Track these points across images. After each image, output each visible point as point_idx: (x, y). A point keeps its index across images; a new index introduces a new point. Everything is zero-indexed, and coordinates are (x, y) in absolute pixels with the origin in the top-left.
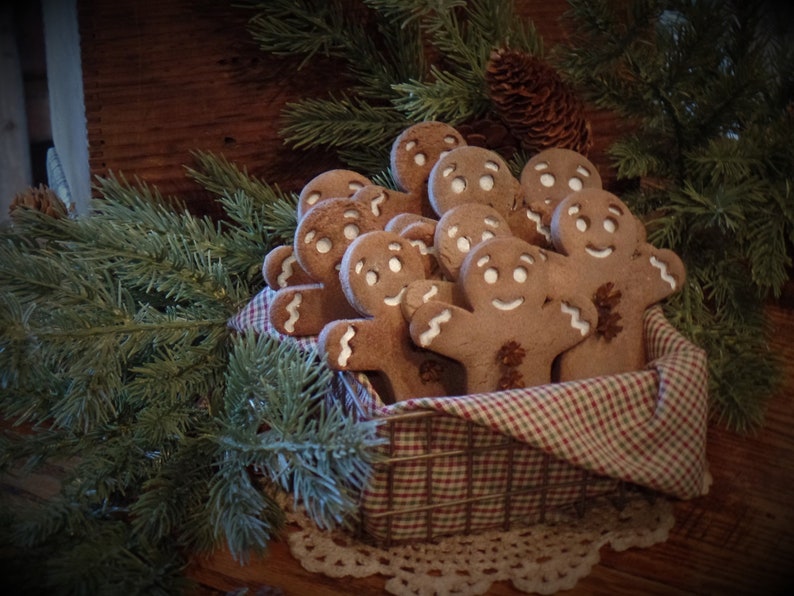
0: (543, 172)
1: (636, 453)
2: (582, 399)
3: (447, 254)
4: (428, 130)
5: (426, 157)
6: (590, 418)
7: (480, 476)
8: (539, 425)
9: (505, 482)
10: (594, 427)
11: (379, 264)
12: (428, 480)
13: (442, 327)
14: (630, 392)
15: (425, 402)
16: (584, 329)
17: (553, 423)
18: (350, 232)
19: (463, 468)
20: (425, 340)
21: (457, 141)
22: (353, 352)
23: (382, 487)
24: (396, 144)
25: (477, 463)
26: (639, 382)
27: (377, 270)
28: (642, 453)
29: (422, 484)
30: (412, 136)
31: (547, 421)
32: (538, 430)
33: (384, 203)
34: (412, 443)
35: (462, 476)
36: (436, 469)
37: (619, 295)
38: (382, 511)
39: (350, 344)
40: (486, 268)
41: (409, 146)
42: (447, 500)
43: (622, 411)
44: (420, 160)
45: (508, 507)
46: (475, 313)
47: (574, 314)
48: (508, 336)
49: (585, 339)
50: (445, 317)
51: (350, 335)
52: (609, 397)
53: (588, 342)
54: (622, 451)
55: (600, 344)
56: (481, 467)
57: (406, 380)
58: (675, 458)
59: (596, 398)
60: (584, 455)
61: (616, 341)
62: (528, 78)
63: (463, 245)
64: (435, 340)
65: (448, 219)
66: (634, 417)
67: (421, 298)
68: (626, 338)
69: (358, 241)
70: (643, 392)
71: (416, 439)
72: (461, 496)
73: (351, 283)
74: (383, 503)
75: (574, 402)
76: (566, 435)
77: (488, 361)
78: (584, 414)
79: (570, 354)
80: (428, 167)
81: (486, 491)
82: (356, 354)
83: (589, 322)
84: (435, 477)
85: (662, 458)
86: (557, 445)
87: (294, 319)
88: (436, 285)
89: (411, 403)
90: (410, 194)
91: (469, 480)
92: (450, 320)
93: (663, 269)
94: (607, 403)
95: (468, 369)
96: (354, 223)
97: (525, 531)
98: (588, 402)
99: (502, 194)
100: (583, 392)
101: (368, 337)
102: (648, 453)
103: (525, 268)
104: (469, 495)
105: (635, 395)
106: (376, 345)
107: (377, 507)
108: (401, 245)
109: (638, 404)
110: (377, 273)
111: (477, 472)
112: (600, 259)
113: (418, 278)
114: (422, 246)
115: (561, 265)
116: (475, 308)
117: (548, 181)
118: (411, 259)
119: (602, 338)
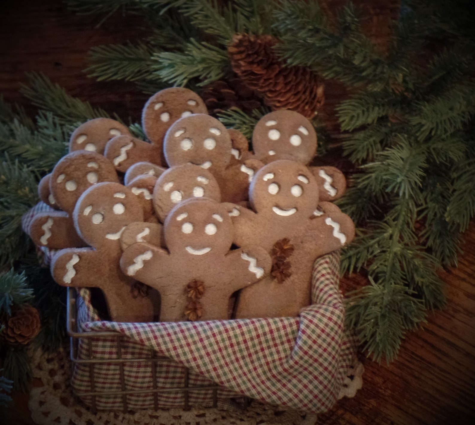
0: (272, 128)
1: (274, 380)
2: (236, 336)
3: (160, 204)
4: (174, 95)
5: (171, 115)
6: (241, 351)
7: (163, 375)
8: (196, 354)
9: (183, 380)
10: (243, 358)
11: (104, 209)
12: (122, 375)
13: (145, 262)
14: (276, 334)
15: (113, 326)
16: (259, 273)
17: (208, 354)
18: (92, 178)
19: (149, 369)
20: (132, 271)
21: (197, 104)
22: (76, 274)
23: (86, 376)
24: (147, 104)
25: (161, 366)
26: (284, 327)
27: (103, 213)
28: (279, 381)
29: (117, 377)
30: (160, 99)
31: (203, 352)
32: (195, 359)
33: (132, 150)
34: (108, 350)
35: (148, 374)
36: (127, 368)
37: (292, 249)
38: (86, 391)
39: (75, 267)
40: (184, 221)
41: (157, 107)
42: (136, 389)
43: (269, 347)
44: (165, 117)
45: (187, 396)
46: (171, 256)
47: (252, 262)
48: (195, 274)
49: (259, 280)
50: (148, 256)
51: (75, 260)
52: (258, 336)
53: (263, 283)
54: (263, 378)
55: (273, 284)
56: (164, 369)
57: (119, 295)
58: (306, 386)
59: (247, 336)
60: (228, 381)
61: (288, 282)
62: (260, 58)
63: (176, 197)
64: (138, 272)
65: (165, 177)
66: (278, 352)
67: (134, 238)
68: (296, 281)
69: (96, 185)
70: (287, 335)
71: (111, 347)
72: (148, 387)
73: (79, 223)
74: (87, 386)
75: (229, 338)
76: (217, 364)
77: (178, 292)
78: (236, 348)
79: (248, 289)
80: (169, 124)
81: (168, 386)
82: (78, 276)
83: (264, 268)
84: (126, 373)
85: (295, 386)
86: (208, 371)
87: (48, 235)
88: (149, 227)
89: (104, 325)
90: (153, 144)
91: (154, 377)
92: (151, 258)
93: (336, 227)
94: (256, 341)
95: (162, 296)
96: (96, 171)
97: (202, 412)
98: (241, 339)
99: (221, 153)
100: (238, 331)
101: (89, 263)
102: (284, 381)
103: (216, 224)
104: (155, 387)
105: (280, 337)
106: (95, 270)
107: (83, 388)
108: (126, 194)
109: (282, 343)
110: (103, 215)
111: (161, 372)
112: (284, 217)
113: (137, 220)
114: (146, 193)
115: (251, 220)
116: (171, 252)
117: (274, 135)
118: (132, 206)
119: (276, 280)
